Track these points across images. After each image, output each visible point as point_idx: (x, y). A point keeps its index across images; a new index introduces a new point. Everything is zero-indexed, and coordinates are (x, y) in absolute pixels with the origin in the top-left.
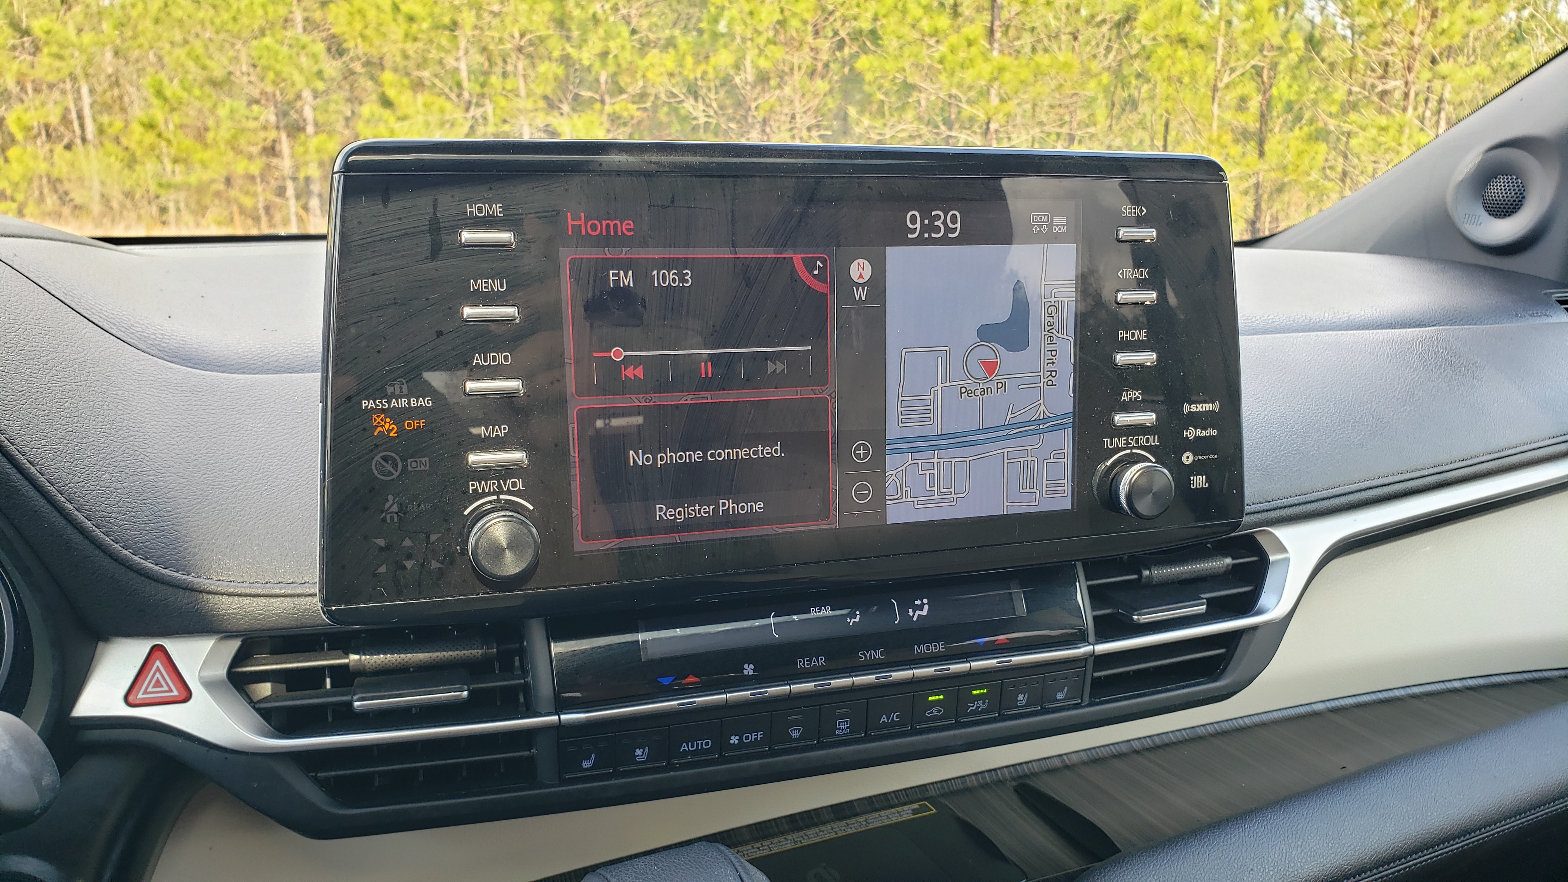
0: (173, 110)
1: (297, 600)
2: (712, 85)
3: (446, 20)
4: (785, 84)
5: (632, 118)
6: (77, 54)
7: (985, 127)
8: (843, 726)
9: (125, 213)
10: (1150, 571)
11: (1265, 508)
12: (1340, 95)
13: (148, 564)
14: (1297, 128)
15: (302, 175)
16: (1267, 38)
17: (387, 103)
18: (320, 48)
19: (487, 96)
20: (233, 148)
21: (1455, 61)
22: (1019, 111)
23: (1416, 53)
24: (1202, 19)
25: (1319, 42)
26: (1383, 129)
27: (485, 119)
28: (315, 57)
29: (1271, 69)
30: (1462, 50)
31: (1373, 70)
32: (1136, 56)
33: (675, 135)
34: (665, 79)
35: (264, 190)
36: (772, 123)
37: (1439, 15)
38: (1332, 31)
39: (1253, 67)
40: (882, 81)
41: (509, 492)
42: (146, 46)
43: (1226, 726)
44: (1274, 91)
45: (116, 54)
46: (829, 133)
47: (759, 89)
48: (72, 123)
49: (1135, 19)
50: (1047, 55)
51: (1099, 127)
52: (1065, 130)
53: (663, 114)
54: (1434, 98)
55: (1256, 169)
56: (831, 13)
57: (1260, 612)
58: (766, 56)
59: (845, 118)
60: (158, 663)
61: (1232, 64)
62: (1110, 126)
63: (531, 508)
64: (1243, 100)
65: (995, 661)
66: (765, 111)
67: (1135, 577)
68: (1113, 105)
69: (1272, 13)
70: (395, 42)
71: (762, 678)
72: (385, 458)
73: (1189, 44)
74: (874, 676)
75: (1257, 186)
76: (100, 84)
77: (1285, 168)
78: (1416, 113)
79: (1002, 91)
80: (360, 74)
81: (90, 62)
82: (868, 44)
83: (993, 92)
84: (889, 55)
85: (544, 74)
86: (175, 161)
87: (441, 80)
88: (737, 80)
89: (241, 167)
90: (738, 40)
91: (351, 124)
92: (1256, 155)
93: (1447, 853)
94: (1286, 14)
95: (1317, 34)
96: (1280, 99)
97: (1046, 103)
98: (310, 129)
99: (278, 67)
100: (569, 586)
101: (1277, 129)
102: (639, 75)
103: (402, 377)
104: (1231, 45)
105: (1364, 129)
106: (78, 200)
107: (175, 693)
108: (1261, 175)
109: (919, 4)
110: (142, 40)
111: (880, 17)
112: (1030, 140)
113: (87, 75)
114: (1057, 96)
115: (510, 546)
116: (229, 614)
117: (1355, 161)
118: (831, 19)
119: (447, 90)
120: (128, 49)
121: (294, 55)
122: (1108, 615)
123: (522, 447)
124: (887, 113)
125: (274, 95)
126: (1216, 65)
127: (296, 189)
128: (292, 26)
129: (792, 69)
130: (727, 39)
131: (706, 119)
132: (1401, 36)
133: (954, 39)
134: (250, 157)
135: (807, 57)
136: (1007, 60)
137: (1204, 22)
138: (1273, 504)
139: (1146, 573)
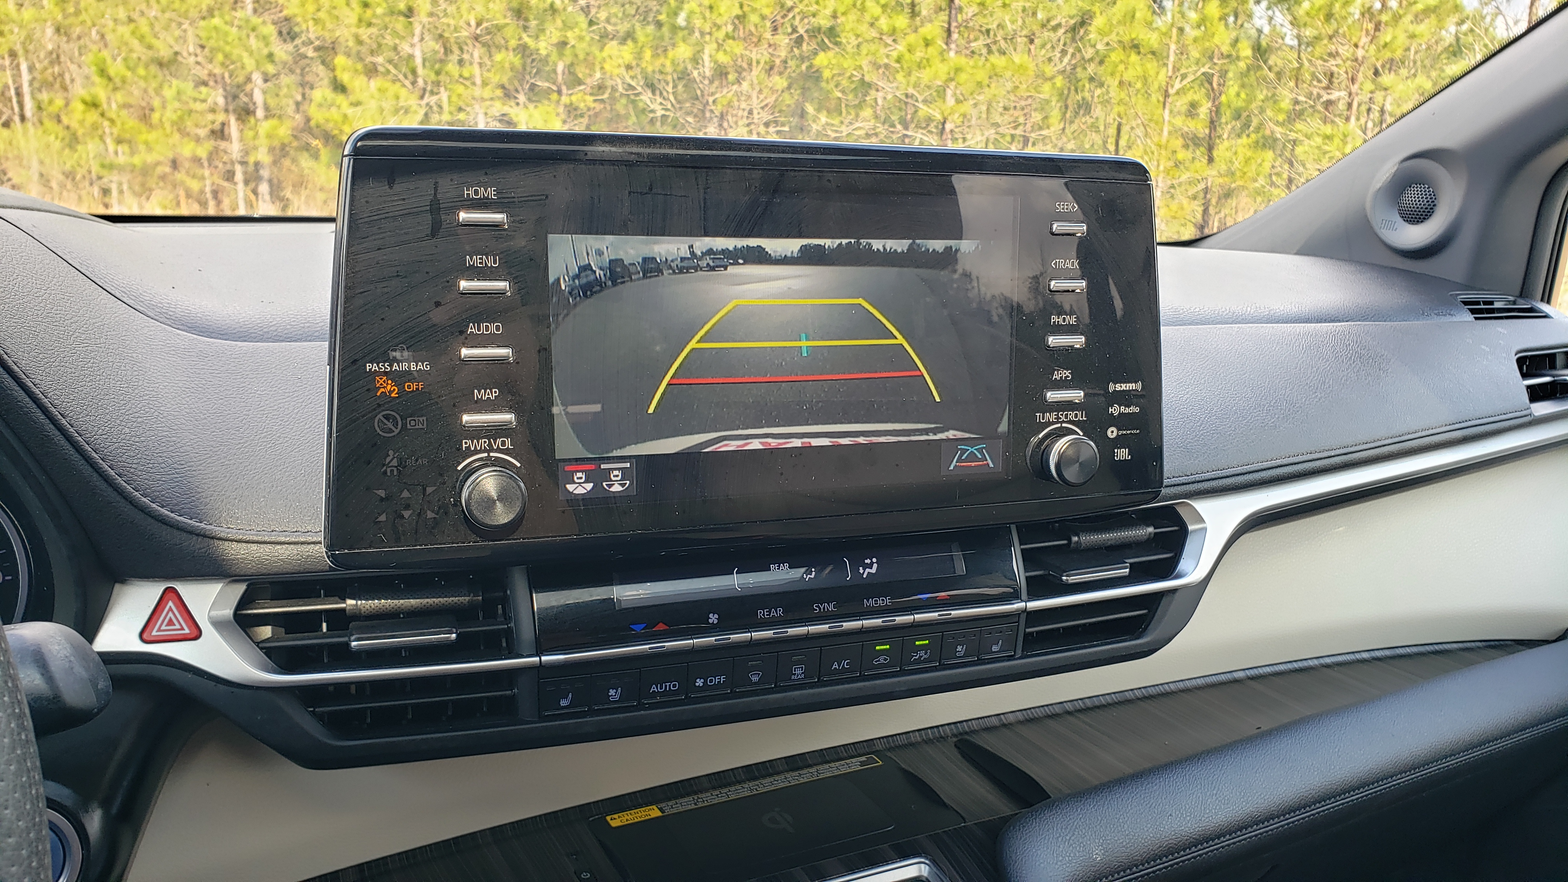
0: (115, 89)
1: (301, 548)
2: (669, 78)
3: (402, 6)
4: (744, 79)
5: (589, 109)
6: (16, 30)
7: (940, 127)
8: (798, 672)
9: (65, 193)
10: (1079, 537)
11: (1184, 481)
12: (1286, 104)
13: (164, 511)
14: (1244, 136)
15: (251, 160)
16: (1217, 46)
17: (340, 88)
18: (270, 30)
19: (442, 84)
20: (179, 130)
21: (1397, 74)
22: (974, 113)
23: (1360, 65)
24: (1154, 26)
25: (1266, 51)
26: (1328, 138)
27: (440, 107)
28: (265, 39)
29: (1221, 77)
30: (1403, 63)
31: (1319, 81)
32: (1091, 60)
33: (631, 127)
34: (623, 70)
35: (212, 174)
36: (730, 118)
37: (1382, 29)
38: (1280, 41)
39: (1203, 74)
40: (840, 78)
41: (498, 450)
42: (89, 23)
43: (1152, 691)
44: (1223, 98)
45: (58, 30)
46: (786, 129)
47: (716, 83)
48: (10, 100)
49: (1090, 24)
50: (1003, 58)
51: (1052, 129)
52: (1019, 131)
53: (621, 106)
54: (1376, 108)
55: (1205, 175)
56: (790, 9)
57: (1179, 576)
58: (725, 50)
59: (803, 114)
60: (170, 604)
61: (1183, 71)
62: (1064, 129)
63: (519, 465)
64: (1193, 106)
65: (936, 614)
66: (723, 106)
67: (1065, 542)
68: (1066, 107)
69: (1223, 22)
70: (348, 26)
71: (725, 626)
72: (387, 417)
73: (1142, 50)
74: (828, 626)
75: (1206, 191)
76: (40, 62)
77: (1233, 174)
78: (1359, 123)
79: (958, 92)
80: (312, 58)
81: (29, 38)
82: (826, 41)
83: (949, 92)
84: (847, 53)
85: (500, 63)
86: (119, 141)
87: (396, 66)
88: (695, 73)
89: (187, 149)
90: (697, 34)
91: (301, 109)
92: (1205, 161)
93: (1348, 802)
94: (1235, 23)
95: (1264, 44)
96: (1229, 106)
97: (1001, 105)
98: (260, 113)
99: (228, 48)
100: (552, 537)
101: (1225, 136)
102: (597, 68)
103: (402, 343)
104: (1183, 51)
105: (1308, 137)
106: (15, 180)
107: (187, 631)
108: (1210, 180)
109: (878, 3)
110: (84, 16)
111: (839, 15)
112: (985, 141)
113: (27, 51)
114: (1013, 98)
115: (500, 498)
116: (238, 559)
117: (1301, 169)
118: (791, 15)
119: (401, 77)
120: (70, 26)
121: (244, 36)
122: (1040, 576)
123: (511, 409)
124: (844, 111)
125: (223, 78)
126: (1168, 71)
127: (245, 173)
128: (242, 8)
129: (750, 64)
130: (686, 32)
131: (663, 112)
132: (1346, 47)
133: (912, 38)
134: (198, 140)
135: (765, 53)
136: (963, 61)
137: (1157, 28)
138: (1191, 478)
139: (1075, 539)
